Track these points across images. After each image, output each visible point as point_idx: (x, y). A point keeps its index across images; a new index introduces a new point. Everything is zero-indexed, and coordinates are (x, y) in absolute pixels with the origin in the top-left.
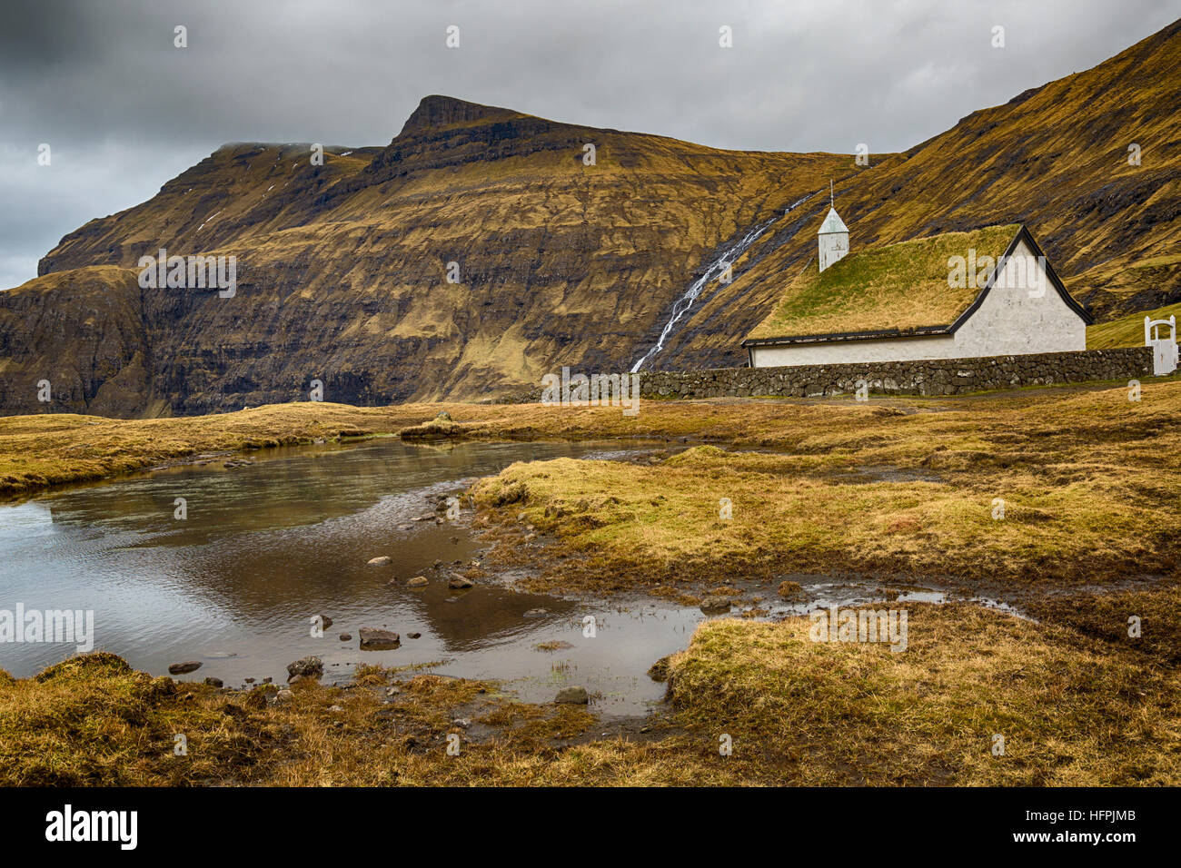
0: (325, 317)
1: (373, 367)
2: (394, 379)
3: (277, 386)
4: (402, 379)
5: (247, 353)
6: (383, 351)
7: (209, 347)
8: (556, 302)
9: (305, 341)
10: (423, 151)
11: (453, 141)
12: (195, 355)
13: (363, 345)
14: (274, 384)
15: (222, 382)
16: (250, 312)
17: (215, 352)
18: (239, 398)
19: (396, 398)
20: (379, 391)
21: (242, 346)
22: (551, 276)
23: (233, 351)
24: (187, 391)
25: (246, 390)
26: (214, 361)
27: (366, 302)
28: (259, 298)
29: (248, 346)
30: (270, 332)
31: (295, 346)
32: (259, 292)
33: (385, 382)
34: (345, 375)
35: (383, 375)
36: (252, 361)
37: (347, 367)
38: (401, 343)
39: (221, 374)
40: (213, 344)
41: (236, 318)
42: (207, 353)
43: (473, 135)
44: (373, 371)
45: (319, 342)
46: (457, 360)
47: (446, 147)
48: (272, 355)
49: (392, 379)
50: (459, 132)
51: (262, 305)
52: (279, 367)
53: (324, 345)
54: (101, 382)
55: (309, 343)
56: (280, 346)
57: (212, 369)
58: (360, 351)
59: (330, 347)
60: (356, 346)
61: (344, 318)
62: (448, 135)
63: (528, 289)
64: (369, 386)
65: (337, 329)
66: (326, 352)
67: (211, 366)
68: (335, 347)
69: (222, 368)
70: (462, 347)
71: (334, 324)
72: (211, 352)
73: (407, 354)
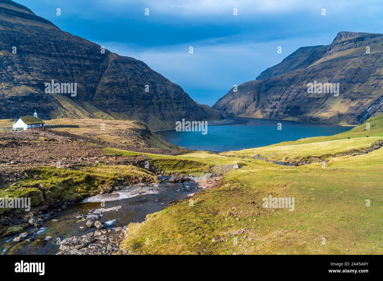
0: (295, 92)
1: (302, 104)
3: (281, 108)
4: (307, 108)
6: (305, 101)
8: (355, 88)
10: (336, 47)
11: (345, 44)
12: (266, 100)
16: (279, 91)
17: (270, 100)
18: (273, 110)
20: (302, 111)
22: (356, 81)
23: (274, 100)
24: (264, 108)
27: (305, 88)
28: (282, 87)
29: (277, 99)
30: (282, 96)
32: (282, 86)
34: (295, 106)
35: (303, 107)
36: (277, 102)
37: (296, 104)
38: (310, 99)
39: (270, 105)
40: (270, 98)
41: (276, 92)
42: (268, 100)
43: (351, 41)
44: (301, 106)
46: (323, 103)
47: (343, 45)
49: (305, 108)
50: (347, 41)
51: (282, 89)
52: (282, 104)
54: (249, 105)
56: (283, 99)
58: (300, 100)
61: (299, 92)
62: (343, 42)
63: (349, 85)
64: (299, 110)
65: (297, 95)
66: (293, 100)
67: (269, 103)
69: (271, 103)
70: (326, 100)
71: (296, 94)
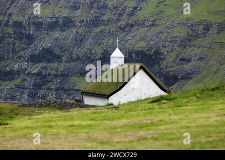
1: (164, 47)
2: (183, 59)
3: (78, 59)
4: (189, 61)
5: (53, 26)
6: (175, 32)
7: (20, 19)
9: (105, 18)
12: (7, 25)
13: (157, 25)
14: (74, 56)
15: (28, 52)
17: (24, 24)
18: (42, 68)
19: (182, 78)
20: (168, 70)
21: (49, 20)
23: (41, 23)
25: (49, 61)
26: (23, 31)
29: (54, 20)
30: (75, 8)
31: (95, 23)
33: (174, 62)
35: (173, 54)
36: (57, 34)
38: (192, 25)
39: (28, 45)
40: (23, 16)
42: (17, 24)
44: (164, 50)
45: (118, 20)
48: (74, 30)
49: (180, 60)
52: (79, 41)
53: (123, 23)
55: (109, 20)
56: (83, 21)
57: (20, 39)
58: (154, 30)
59: (127, 25)
60: (151, 26)
64: (159, 64)
65: (135, 8)
66: (122, 29)
67: (20, 36)
68: (132, 26)
69: (30, 38)
72: (21, 23)
73: (197, 37)
